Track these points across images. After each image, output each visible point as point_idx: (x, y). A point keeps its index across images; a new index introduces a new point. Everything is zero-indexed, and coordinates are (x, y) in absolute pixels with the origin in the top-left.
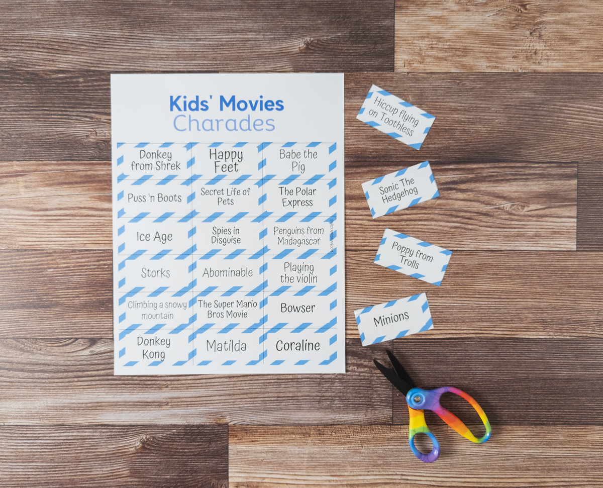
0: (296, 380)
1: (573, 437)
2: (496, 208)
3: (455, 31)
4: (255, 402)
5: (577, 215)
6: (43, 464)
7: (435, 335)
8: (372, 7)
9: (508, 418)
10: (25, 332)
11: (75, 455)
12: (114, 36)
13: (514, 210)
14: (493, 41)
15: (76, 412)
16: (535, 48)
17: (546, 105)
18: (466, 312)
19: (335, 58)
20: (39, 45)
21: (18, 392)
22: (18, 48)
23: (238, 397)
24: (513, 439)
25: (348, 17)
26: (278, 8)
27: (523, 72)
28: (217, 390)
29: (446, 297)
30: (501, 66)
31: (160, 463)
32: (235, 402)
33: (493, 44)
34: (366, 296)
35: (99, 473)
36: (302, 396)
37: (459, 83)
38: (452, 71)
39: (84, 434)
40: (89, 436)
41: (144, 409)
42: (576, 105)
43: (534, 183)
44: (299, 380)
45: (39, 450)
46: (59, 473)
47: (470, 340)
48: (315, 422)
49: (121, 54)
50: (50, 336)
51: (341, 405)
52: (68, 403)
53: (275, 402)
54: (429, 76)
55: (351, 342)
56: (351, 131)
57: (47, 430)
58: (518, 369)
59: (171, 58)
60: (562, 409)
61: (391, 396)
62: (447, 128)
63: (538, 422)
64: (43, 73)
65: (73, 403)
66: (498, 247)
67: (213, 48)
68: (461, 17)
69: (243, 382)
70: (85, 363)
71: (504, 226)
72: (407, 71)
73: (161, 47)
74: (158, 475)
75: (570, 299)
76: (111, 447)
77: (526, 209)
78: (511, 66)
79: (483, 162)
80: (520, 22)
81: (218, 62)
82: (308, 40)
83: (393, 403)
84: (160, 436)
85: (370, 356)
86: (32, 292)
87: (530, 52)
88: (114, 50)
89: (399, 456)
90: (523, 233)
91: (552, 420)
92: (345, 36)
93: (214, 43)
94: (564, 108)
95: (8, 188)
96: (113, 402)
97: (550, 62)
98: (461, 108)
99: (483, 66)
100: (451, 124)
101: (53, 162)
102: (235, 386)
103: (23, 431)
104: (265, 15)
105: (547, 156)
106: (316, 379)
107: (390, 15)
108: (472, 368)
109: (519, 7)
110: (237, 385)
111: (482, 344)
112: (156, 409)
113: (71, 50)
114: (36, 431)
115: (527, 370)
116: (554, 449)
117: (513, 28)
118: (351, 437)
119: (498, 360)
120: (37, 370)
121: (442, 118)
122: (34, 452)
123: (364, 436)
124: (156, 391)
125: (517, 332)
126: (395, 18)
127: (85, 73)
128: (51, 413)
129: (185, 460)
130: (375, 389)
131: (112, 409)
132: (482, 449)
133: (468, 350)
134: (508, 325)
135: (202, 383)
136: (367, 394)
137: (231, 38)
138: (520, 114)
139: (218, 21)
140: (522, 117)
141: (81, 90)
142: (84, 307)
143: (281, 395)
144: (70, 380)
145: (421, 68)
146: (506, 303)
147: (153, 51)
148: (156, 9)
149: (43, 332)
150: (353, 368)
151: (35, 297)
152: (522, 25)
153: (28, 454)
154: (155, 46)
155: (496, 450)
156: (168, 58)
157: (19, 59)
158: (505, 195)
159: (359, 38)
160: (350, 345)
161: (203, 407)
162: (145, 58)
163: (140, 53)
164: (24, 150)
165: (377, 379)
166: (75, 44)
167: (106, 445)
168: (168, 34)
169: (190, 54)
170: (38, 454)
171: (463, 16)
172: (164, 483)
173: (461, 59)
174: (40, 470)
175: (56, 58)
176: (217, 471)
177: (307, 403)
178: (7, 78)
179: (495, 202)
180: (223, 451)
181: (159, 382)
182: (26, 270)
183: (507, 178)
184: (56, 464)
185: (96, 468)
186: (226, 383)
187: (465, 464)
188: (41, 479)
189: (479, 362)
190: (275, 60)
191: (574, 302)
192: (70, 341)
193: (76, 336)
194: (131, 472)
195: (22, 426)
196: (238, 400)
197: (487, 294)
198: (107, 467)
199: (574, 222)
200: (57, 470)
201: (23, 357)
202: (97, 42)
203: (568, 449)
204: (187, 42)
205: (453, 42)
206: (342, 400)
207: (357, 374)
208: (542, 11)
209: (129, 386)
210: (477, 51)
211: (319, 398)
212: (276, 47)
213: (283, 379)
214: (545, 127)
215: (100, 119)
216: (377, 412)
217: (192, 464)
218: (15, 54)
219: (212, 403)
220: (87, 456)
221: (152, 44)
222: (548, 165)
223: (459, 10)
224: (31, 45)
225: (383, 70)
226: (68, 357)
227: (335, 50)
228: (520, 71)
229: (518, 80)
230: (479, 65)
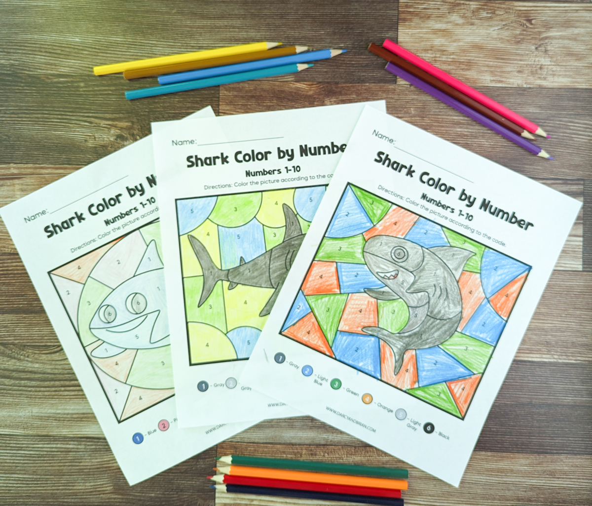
1: (578, 467)
3: (459, 44)
5: (583, 233)
6: (25, 476)
8: (375, 19)
9: (510, 445)
10: (13, 338)
11: (58, 468)
12: (117, 42)
14: (498, 55)
15: (61, 424)
16: (540, 63)
17: (551, 120)
19: (337, 68)
20: (42, 49)
21: (3, 400)
22: (20, 51)
24: (515, 467)
25: (351, 29)
26: (282, 18)
27: (528, 86)
30: (505, 80)
33: (498, 58)
35: (82, 488)
39: (68, 446)
40: (73, 448)
42: (582, 122)
45: (21, 462)
46: (41, 487)
48: (307, 442)
50: (38, 343)
52: (54, 413)
57: (31, 441)
60: (566, 437)
63: (542, 450)
64: (44, 77)
65: (59, 414)
68: (465, 31)
73: (163, 53)
74: (143, 493)
75: (575, 321)
78: (516, 81)
80: (525, 37)
86: (22, 296)
87: (535, 67)
88: (116, 56)
91: (556, 448)
92: (348, 47)
94: (570, 124)
95: (4, 191)
97: (556, 77)
99: (486, 80)
101: (51, 166)
103: (7, 440)
104: (268, 24)
105: (552, 172)
107: (394, 27)
109: (525, 22)
113: (74, 55)
114: (20, 441)
115: (529, 395)
116: (557, 480)
117: (518, 42)
118: (344, 458)
120: (23, 378)
121: (444, 132)
122: (17, 463)
123: (357, 458)
126: (399, 30)
127: (86, 78)
128: (35, 422)
129: (171, 477)
132: (482, 477)
139: (221, 30)
141: (82, 94)
144: (56, 389)
148: (160, 16)
149: (32, 338)
151: (26, 302)
152: (527, 39)
153: (10, 465)
154: (158, 53)
155: (497, 479)
157: (21, 62)
159: (362, 50)
164: (21, 153)
166: (77, 49)
167: (90, 459)
168: (170, 41)
170: (21, 465)
171: (468, 30)
172: (148, 501)
173: (464, 73)
174: (22, 482)
175: (58, 62)
177: (299, 421)
178: (9, 81)
182: (18, 274)
184: (39, 477)
185: (79, 483)
187: (463, 493)
188: (22, 492)
191: (579, 324)
192: (58, 349)
194: (114, 488)
195: (6, 435)
198: (90, 483)
199: (580, 241)
200: (39, 482)
201: (10, 363)
202: (100, 47)
203: (573, 480)
205: (457, 55)
208: (548, 26)
210: (481, 65)
214: (550, 143)
215: (100, 124)
217: (179, 482)
218: (17, 57)
220: (71, 469)
222: (553, 181)
223: (463, 24)
224: (34, 49)
225: (385, 82)
226: (56, 365)
227: (337, 61)
228: (525, 86)
229: (522, 95)
230: (482, 79)
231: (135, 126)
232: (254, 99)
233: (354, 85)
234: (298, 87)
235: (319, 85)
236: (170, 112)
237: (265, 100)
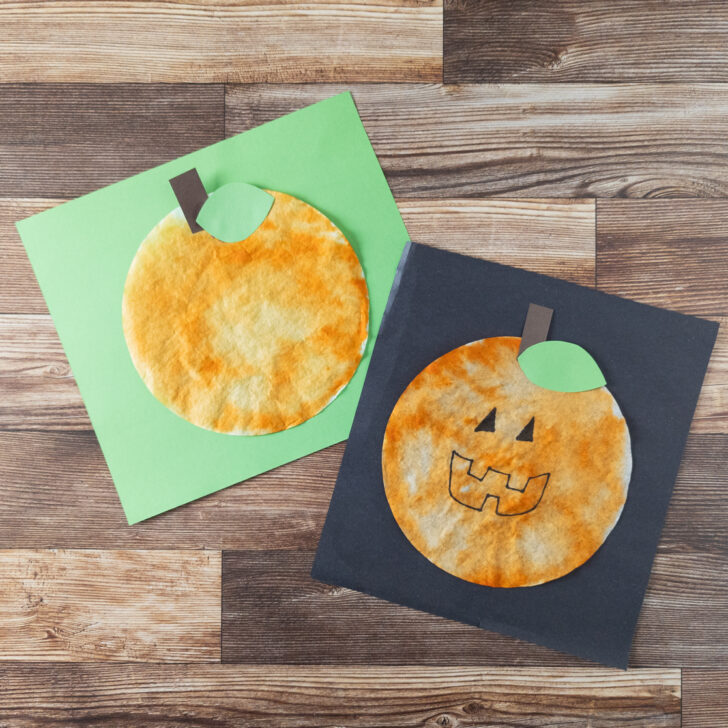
3: (141, 604)
4: (407, 113)
6: (690, 30)
8: (251, 636)
9: (71, 93)
10: (715, 206)
11: (648, 43)
13: (64, 368)
14: (90, 590)
15: (646, 99)
16: (36, 581)
17: (22, 506)
20: (692, 587)
21: (723, 127)
22: (722, 583)
23: (430, 121)
24: (65, 65)
25: (283, 622)
26: (375, 635)
27: (51, 550)
30: (81, 558)
31: (534, 32)
32: (434, 114)
33: (91, 586)
37: (137, 535)
38: (145, 551)
40: (629, 68)
41: (555, 105)
43: (37, 404)
45: (695, 49)
46: (669, 18)
48: (327, 87)
50: (681, 201)
52: (657, 112)
53: (380, 114)
58: (58, 157)
61: (227, 121)
64: (688, 549)
65: (649, 111)
68: (134, 622)
69: (423, 140)
70: (633, 166)
72: (205, 552)
74: (536, 16)
76: (599, 53)
77: (48, 369)
78: (68, 557)
80: (56, 615)
83: (224, 112)
84: (534, 69)
86: (705, 260)
87: (43, 576)
89: (217, 42)
92: (287, 598)
96: (596, 113)
97: (17, 563)
99: (105, 558)
103: (717, 75)
104: (392, 626)
107: (227, 626)
108: (120, 159)
109: (57, 635)
110: (432, 136)
112: (540, 105)
114: (699, 75)
115: (48, 156)
116: (11, 52)
117: (65, 608)
118: (280, 68)
119: (85, 169)
120: (698, 156)
122: (702, 47)
123: (264, 69)
124: (540, 128)
126: (220, 621)
128: (680, 99)
129: (501, 37)
131: (598, 104)
132: (106, 51)
135: (478, 138)
138: (56, 494)
140: (54, 490)
142: (634, 240)
143: (372, 123)
144: (654, 143)
145: (186, 555)
149: (690, 207)
151: (700, 253)
152: (53, 612)
153: (710, 45)
155: (88, 49)
159: (268, 595)
161: (477, 106)
164: (714, 448)
167: (606, 56)
170: (697, 45)
171: (131, 623)
172: (529, 6)
173: (133, 566)
174: (693, 23)
175: (670, 570)
176: (460, 22)
180: (449, 48)
181: (535, 140)
182: (712, 289)
183: (73, 410)
184: (673, 30)
185: (620, 25)
187: (129, 31)
188: (693, 11)
189: (110, 167)
192: (653, 194)
193: (645, 201)
194: (574, 20)
196: (430, 116)
198: (605, 26)
200: (672, 23)
201: (717, 174)
205: (144, 589)
208: (27, 629)
209: (576, 135)
210: (113, 578)
214: (22, 477)
216: (246, 101)
217: (491, 32)
218: (725, 575)
219: (465, 111)
220: (632, 41)
222: (19, 427)
223: (136, 631)
224: (702, 587)
225: (236, 552)
226: (656, 174)
227: (301, 579)
228: (56, 551)
229: (59, 538)
230: (110, 559)
233: (277, 548)
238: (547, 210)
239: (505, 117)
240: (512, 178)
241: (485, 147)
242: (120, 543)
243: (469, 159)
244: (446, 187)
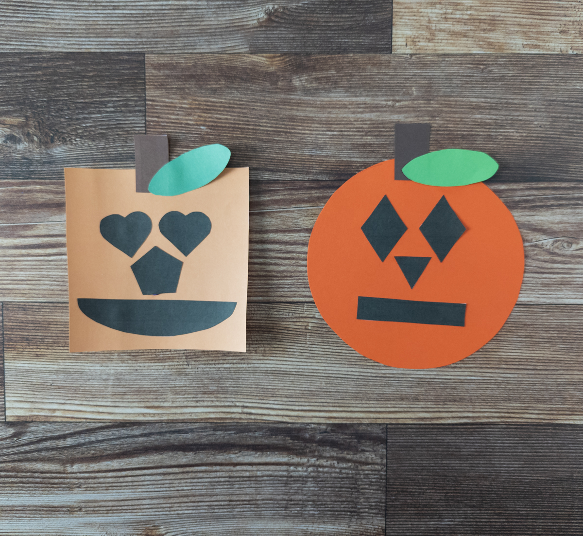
0: (254, 479)
2: (532, 246)
4: (199, 508)
7: (444, 420)
13: (557, 248)
18: (487, 389)
19: (309, 33)
23: (176, 500)
27: (575, 53)
28: (147, 492)
29: (460, 368)
30: (544, 44)
32: (172, 507)
34: (351, 366)
36: (263, 500)
37: (483, 69)
38: (474, 52)
41: (50, 516)
44: (259, 479)
47: (492, 426)
49: (8, 28)
51: (316, 513)
53: (226, 507)
54: (441, 59)
55: (329, 428)
56: (331, 138)
58: (558, 466)
59: (77, 33)
61: (383, 501)
62: (465, 133)
66: (533, 299)
67: (137, 19)
69: (182, 481)
71: (543, 271)
73: (64, 18)
77: (574, 247)
78: (558, 45)
79: (515, 181)
81: (144, 40)
82: (271, 8)
83: (386, 510)
85: (355, 447)
90: (569, 279)
93: (138, 12)
96: (7, 506)
98: (485, 104)
99: (518, 44)
100: (470, 128)
102: (172, 485)
106: (281, 476)
108: (495, 464)
110: (174, 485)
111: (508, 432)
112: (65, 515)
119: (531, 454)
121: (459, 120)
124: (64, 492)
125: (558, 417)
130: (362, 491)
131: (7, 515)
133: (490, 440)
134: (545, 406)
135: (127, 482)
136: (351, 497)
137: (162, 5)
138: (568, 113)
140: (571, 118)
143: (234, 498)
145: (431, 48)
146: (543, 376)
147: (52, 23)
150: (332, 462)
154: (56, 17)
156: (74, 33)
158: (546, 227)
159: (343, 5)
160: (328, 433)
161: (129, 514)
162: (42, 34)
163: (34, 27)
165: (364, 478)
169: (104, 29)
173: (487, 35)
177: (269, 509)
179: (530, 238)
181: (68, 480)
183: (549, 204)
186: (159, 482)
189: (505, 455)
190: (224, 37)
196: (176, 505)
197: (517, 363)
204: (99, 12)
205: (476, 10)
206: (317, 505)
207: (337, 470)
209: (28, 485)
210: (510, 23)
211: (285, 502)
212: (224, 19)
213: (237, 477)
216: (364, 522)
219: (141, 509)
221: (52, 14)
225: (376, 52)
227: (308, 23)
228: (570, 52)
229: (566, 65)
230: (512, 43)
231: (31, 122)
232: (193, 80)
233: (333, 56)
234: (254, 61)
235: (284, 57)
236: (78, 101)
237: (210, 81)
238: (54, 410)
239: (100, 504)
240: (92, 443)
241: (120, 474)
242: (502, 61)
243: (135, 462)
244: (158, 433)
